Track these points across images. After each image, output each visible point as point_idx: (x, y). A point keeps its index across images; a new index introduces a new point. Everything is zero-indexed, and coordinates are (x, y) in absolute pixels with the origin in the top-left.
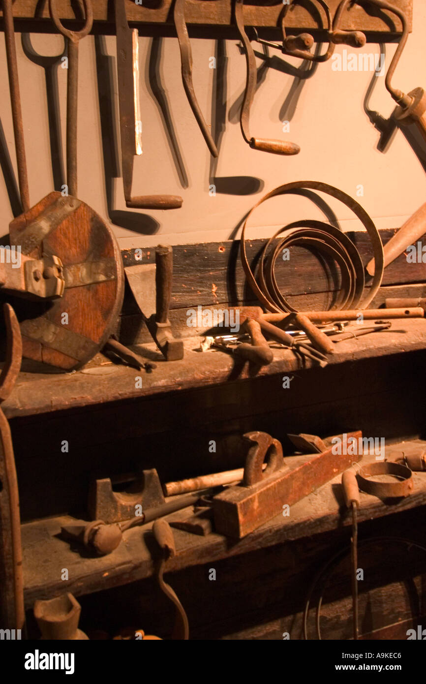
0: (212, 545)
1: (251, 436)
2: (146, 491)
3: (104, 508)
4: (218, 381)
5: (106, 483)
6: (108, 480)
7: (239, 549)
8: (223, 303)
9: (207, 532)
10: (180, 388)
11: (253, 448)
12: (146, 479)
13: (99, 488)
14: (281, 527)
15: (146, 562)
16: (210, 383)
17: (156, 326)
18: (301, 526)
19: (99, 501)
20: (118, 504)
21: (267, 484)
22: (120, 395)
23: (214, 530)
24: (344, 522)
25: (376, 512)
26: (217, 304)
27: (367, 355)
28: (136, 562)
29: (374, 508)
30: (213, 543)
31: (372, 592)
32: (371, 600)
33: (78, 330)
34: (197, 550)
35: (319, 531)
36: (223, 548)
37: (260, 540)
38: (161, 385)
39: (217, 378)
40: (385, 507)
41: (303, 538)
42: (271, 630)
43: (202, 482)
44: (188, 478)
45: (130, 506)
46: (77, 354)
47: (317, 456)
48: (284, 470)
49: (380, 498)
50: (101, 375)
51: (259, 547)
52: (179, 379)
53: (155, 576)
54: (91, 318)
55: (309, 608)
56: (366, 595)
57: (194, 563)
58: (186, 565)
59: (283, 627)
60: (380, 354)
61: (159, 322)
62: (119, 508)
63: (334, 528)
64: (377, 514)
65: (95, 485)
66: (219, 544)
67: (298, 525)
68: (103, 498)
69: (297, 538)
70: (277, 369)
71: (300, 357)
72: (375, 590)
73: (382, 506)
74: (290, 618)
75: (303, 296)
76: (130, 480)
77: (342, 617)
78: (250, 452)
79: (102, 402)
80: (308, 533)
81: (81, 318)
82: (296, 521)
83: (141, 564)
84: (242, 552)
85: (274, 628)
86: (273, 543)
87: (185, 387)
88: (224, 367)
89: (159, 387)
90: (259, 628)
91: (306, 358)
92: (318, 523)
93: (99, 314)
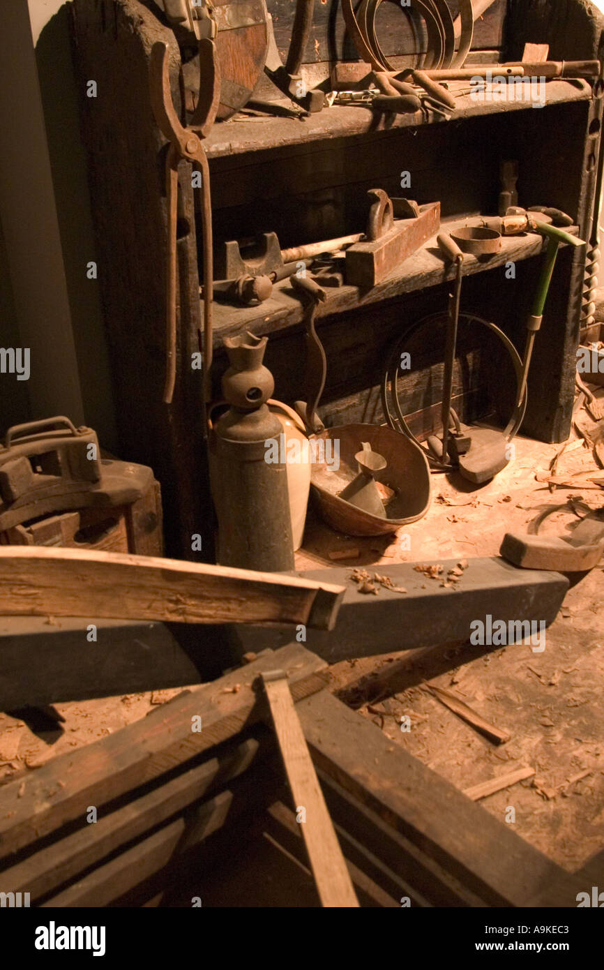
0: (348, 294)
1: (377, 192)
2: (268, 255)
3: (233, 270)
4: (361, 131)
5: (234, 245)
6: (235, 242)
7: (368, 299)
8: (324, 61)
9: (341, 283)
10: (331, 137)
11: (374, 205)
12: (268, 241)
13: (229, 249)
14: (401, 279)
15: (298, 308)
16: (355, 133)
17: (290, 78)
18: (416, 279)
19: (229, 264)
20: (245, 266)
21: (388, 239)
22: (284, 141)
23: (346, 282)
24: (448, 277)
25: (471, 269)
26: (318, 62)
27: (476, 113)
28: (291, 309)
29: (471, 264)
30: (349, 292)
31: (433, 367)
32: (432, 375)
33: (230, 77)
34: (337, 298)
35: (428, 285)
36: (356, 297)
37: (384, 291)
38: (316, 133)
39: (360, 128)
40: (478, 264)
41: (416, 290)
42: (351, 403)
43: (304, 251)
44: (292, 247)
45: (256, 269)
46: (231, 101)
47: (416, 220)
48: (394, 229)
49: (476, 256)
50: (262, 122)
51: (383, 298)
52: (330, 128)
53: (306, 321)
54: (242, 64)
55: (388, 381)
56: (428, 371)
57: (334, 311)
58: (328, 312)
59: (361, 400)
60: (486, 112)
61: (292, 74)
62: (246, 270)
63: (439, 282)
64: (472, 270)
65: (225, 247)
66: (353, 294)
67: (413, 277)
68: (232, 260)
69: (412, 290)
70: (406, 122)
71: (425, 112)
72: (436, 366)
73: (477, 263)
74: (367, 392)
75: (392, 58)
76: (250, 244)
77: (409, 391)
78: (373, 208)
79: (270, 147)
80: (420, 286)
81: (232, 65)
82: (412, 275)
83: (294, 309)
84: (370, 302)
85: (354, 402)
86: (394, 295)
87: (336, 136)
88: (365, 119)
89: (314, 135)
90: (342, 401)
91: (430, 112)
92: (428, 277)
93: (250, 59)
